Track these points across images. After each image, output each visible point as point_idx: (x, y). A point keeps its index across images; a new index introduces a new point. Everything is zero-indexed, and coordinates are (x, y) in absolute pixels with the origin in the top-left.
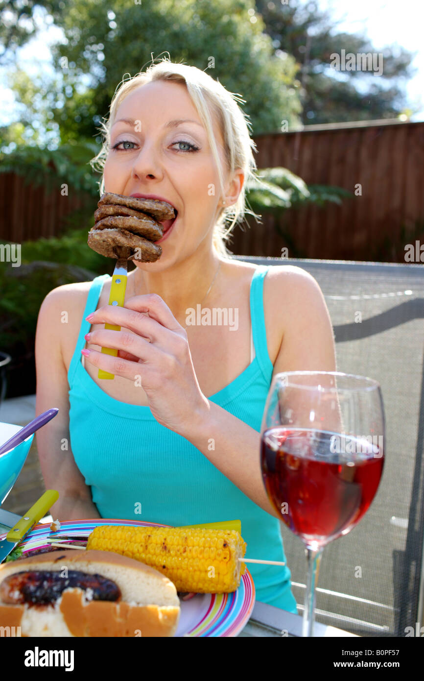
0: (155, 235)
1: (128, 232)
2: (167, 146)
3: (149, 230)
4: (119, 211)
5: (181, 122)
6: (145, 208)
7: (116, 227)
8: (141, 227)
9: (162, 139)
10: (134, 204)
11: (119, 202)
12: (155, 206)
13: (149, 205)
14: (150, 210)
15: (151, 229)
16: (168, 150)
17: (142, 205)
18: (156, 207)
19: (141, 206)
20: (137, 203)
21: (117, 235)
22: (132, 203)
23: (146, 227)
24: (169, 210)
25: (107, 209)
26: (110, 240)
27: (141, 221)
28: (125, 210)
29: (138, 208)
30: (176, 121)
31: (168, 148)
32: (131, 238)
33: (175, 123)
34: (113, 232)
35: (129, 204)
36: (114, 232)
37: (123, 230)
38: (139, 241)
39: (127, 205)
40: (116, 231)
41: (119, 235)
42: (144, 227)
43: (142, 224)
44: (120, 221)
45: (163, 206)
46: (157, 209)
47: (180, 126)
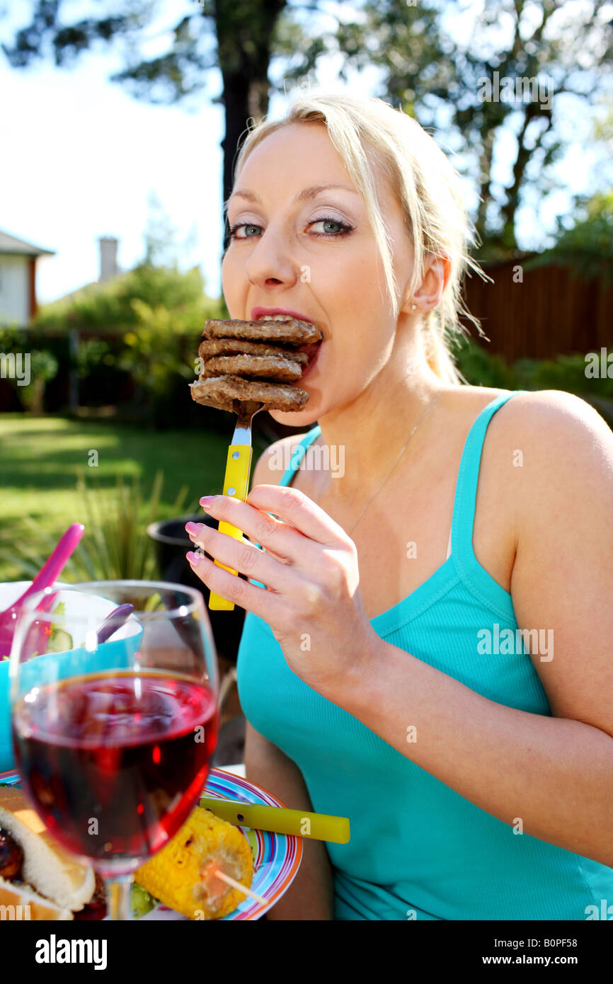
0: (285, 375)
1: (240, 379)
2: (303, 230)
3: (272, 371)
4: (226, 348)
5: (320, 189)
6: (263, 337)
7: (223, 373)
8: (257, 369)
9: (292, 220)
10: (246, 334)
11: (224, 333)
12: (279, 330)
13: (268, 330)
14: (272, 338)
15: (274, 368)
16: (305, 235)
17: (258, 332)
18: (281, 332)
19: (256, 335)
20: (251, 330)
21: (223, 387)
22: (243, 332)
23: (266, 368)
24: (305, 332)
25: (209, 347)
26: (215, 395)
27: (256, 360)
28: (234, 345)
29: (253, 338)
30: (311, 189)
31: (305, 231)
32: (245, 387)
33: (310, 192)
34: (217, 382)
35: (238, 334)
36: (220, 383)
37: (233, 377)
38: (259, 390)
39: (236, 336)
40: (222, 381)
41: (226, 385)
42: (262, 369)
43: (259, 365)
44: (227, 364)
45: (293, 328)
46: (282, 334)
47: (320, 196)
